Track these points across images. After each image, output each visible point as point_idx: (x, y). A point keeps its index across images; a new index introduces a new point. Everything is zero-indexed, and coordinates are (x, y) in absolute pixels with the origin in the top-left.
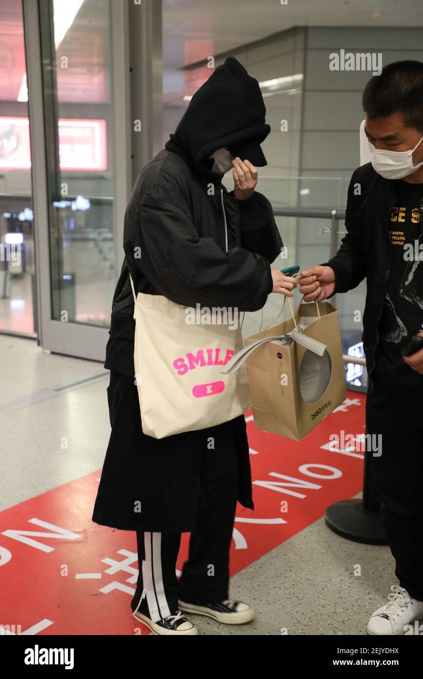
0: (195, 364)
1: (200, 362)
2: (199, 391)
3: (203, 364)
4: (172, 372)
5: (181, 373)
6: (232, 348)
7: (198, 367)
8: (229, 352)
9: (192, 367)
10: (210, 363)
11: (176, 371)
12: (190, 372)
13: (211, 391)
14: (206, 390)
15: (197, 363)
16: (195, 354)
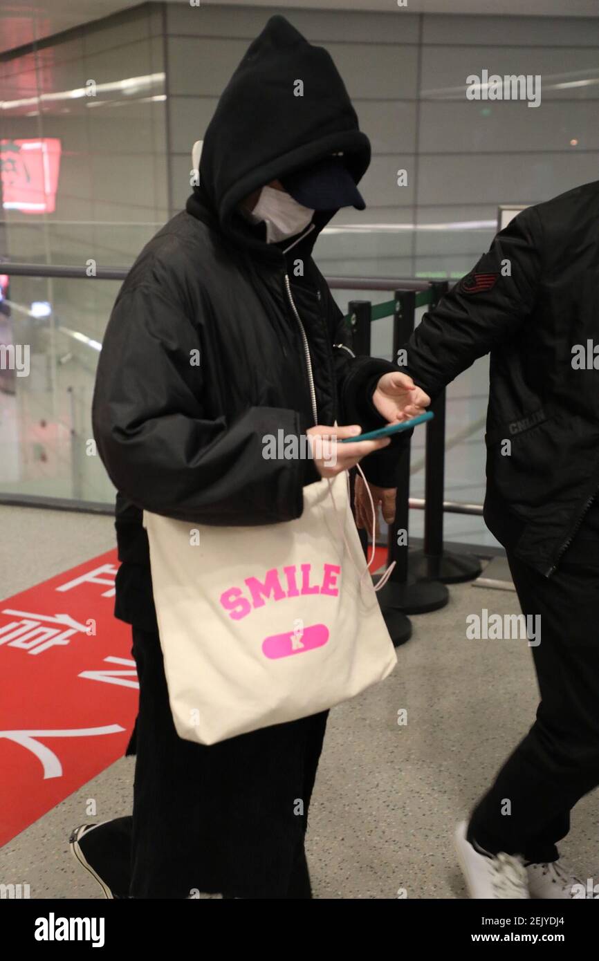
0: (263, 596)
1: (272, 593)
2: (277, 647)
3: (279, 595)
4: (222, 618)
5: (237, 616)
6: (333, 562)
7: (270, 602)
8: (328, 569)
9: (259, 603)
10: (293, 592)
11: (227, 612)
12: (255, 613)
13: (301, 646)
14: (289, 643)
15: (268, 595)
16: (262, 580)
